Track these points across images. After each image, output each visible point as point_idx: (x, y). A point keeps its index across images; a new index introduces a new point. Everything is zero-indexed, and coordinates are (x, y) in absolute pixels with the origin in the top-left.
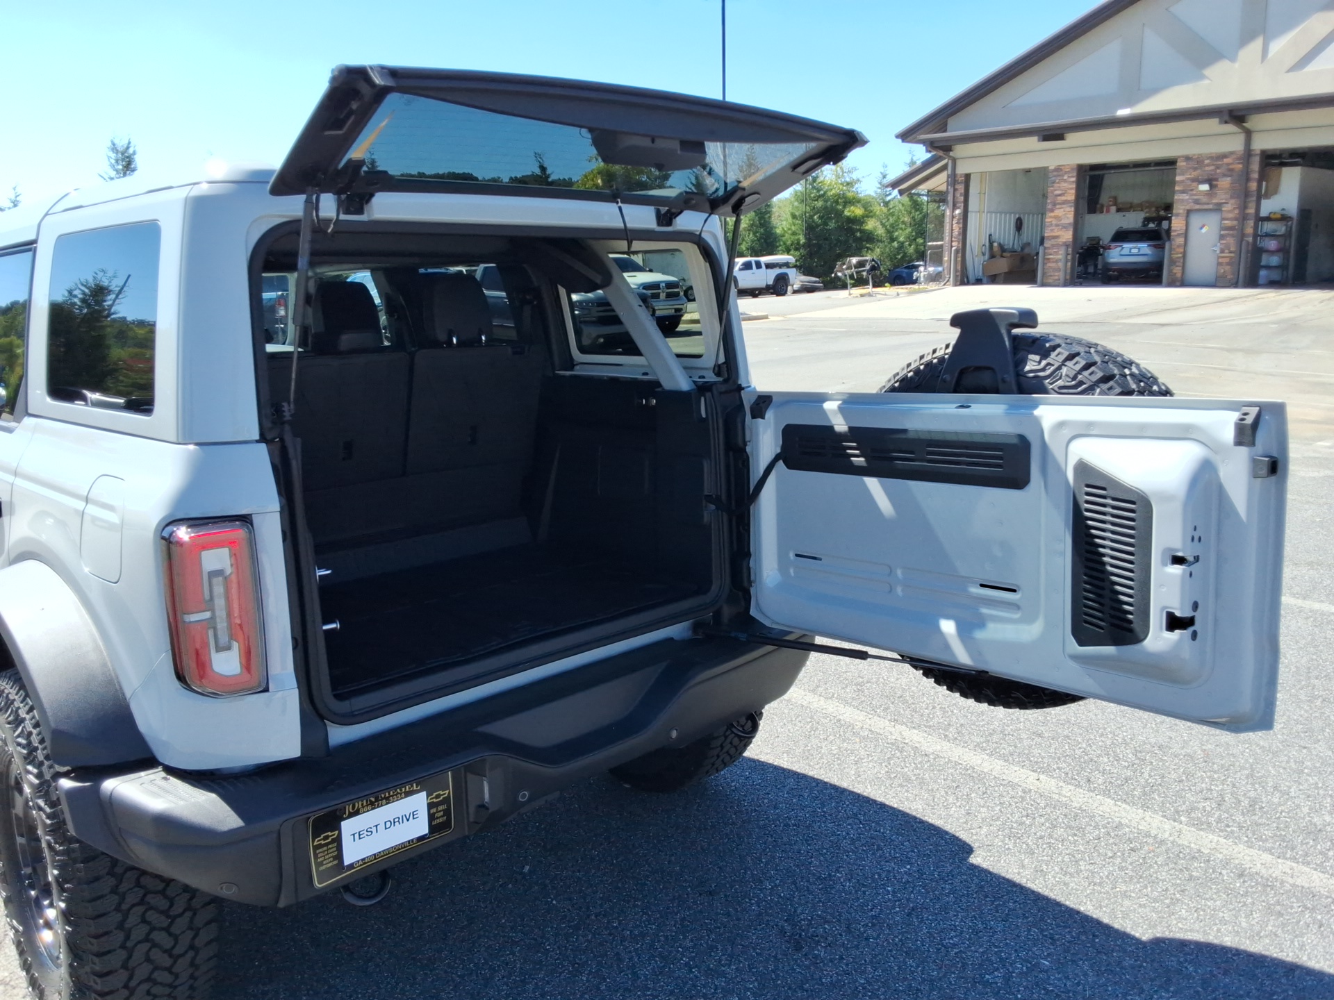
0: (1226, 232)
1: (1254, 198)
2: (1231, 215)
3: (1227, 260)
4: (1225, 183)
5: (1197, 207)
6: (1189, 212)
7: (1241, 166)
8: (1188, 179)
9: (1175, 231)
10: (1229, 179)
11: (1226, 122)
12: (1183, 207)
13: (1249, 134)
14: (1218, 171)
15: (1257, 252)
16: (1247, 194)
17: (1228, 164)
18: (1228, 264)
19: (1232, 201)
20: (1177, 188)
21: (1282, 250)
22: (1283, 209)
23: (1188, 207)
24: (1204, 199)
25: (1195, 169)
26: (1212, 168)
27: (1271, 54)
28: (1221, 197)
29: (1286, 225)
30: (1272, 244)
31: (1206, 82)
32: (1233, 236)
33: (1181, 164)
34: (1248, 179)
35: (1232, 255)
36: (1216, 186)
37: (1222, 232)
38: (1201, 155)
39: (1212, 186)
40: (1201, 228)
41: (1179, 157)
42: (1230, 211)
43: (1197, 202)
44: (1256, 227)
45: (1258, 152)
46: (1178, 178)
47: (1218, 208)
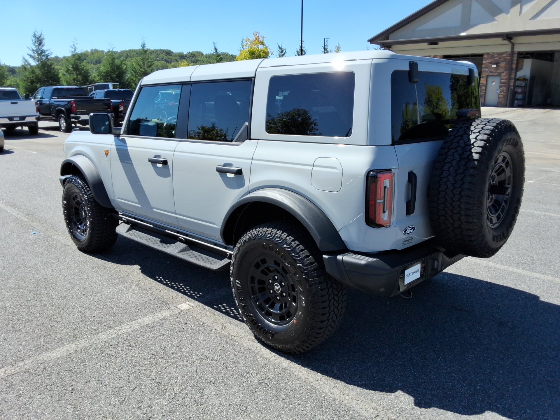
0: (503, 85)
1: (514, 71)
2: (505, 78)
3: (502, 96)
4: (503, 64)
5: (491, 74)
6: (488, 76)
7: (509, 58)
8: (488, 62)
9: (482, 83)
10: (504, 63)
11: (505, 40)
12: (485, 74)
13: (513, 45)
14: (500, 60)
15: (515, 93)
16: (512, 69)
17: (504, 57)
18: (503, 98)
19: (506, 72)
20: (483, 66)
21: (523, 93)
22: (524, 76)
23: (487, 74)
24: (494, 71)
25: (491, 58)
26: (497, 58)
27: (523, 12)
28: (501, 70)
29: (525, 82)
30: (519, 90)
31: (495, 22)
32: (505, 86)
33: (485, 56)
34: (512, 63)
35: (504, 94)
36: (499, 66)
37: (501, 85)
38: (493, 53)
39: (497, 66)
40: (492, 83)
41: (485, 53)
42: (504, 76)
43: (491, 72)
44: (515, 83)
45: (516, 52)
46: (484, 62)
47: (500, 75)
